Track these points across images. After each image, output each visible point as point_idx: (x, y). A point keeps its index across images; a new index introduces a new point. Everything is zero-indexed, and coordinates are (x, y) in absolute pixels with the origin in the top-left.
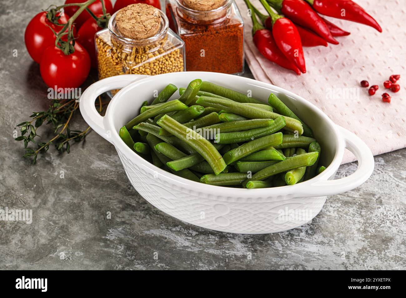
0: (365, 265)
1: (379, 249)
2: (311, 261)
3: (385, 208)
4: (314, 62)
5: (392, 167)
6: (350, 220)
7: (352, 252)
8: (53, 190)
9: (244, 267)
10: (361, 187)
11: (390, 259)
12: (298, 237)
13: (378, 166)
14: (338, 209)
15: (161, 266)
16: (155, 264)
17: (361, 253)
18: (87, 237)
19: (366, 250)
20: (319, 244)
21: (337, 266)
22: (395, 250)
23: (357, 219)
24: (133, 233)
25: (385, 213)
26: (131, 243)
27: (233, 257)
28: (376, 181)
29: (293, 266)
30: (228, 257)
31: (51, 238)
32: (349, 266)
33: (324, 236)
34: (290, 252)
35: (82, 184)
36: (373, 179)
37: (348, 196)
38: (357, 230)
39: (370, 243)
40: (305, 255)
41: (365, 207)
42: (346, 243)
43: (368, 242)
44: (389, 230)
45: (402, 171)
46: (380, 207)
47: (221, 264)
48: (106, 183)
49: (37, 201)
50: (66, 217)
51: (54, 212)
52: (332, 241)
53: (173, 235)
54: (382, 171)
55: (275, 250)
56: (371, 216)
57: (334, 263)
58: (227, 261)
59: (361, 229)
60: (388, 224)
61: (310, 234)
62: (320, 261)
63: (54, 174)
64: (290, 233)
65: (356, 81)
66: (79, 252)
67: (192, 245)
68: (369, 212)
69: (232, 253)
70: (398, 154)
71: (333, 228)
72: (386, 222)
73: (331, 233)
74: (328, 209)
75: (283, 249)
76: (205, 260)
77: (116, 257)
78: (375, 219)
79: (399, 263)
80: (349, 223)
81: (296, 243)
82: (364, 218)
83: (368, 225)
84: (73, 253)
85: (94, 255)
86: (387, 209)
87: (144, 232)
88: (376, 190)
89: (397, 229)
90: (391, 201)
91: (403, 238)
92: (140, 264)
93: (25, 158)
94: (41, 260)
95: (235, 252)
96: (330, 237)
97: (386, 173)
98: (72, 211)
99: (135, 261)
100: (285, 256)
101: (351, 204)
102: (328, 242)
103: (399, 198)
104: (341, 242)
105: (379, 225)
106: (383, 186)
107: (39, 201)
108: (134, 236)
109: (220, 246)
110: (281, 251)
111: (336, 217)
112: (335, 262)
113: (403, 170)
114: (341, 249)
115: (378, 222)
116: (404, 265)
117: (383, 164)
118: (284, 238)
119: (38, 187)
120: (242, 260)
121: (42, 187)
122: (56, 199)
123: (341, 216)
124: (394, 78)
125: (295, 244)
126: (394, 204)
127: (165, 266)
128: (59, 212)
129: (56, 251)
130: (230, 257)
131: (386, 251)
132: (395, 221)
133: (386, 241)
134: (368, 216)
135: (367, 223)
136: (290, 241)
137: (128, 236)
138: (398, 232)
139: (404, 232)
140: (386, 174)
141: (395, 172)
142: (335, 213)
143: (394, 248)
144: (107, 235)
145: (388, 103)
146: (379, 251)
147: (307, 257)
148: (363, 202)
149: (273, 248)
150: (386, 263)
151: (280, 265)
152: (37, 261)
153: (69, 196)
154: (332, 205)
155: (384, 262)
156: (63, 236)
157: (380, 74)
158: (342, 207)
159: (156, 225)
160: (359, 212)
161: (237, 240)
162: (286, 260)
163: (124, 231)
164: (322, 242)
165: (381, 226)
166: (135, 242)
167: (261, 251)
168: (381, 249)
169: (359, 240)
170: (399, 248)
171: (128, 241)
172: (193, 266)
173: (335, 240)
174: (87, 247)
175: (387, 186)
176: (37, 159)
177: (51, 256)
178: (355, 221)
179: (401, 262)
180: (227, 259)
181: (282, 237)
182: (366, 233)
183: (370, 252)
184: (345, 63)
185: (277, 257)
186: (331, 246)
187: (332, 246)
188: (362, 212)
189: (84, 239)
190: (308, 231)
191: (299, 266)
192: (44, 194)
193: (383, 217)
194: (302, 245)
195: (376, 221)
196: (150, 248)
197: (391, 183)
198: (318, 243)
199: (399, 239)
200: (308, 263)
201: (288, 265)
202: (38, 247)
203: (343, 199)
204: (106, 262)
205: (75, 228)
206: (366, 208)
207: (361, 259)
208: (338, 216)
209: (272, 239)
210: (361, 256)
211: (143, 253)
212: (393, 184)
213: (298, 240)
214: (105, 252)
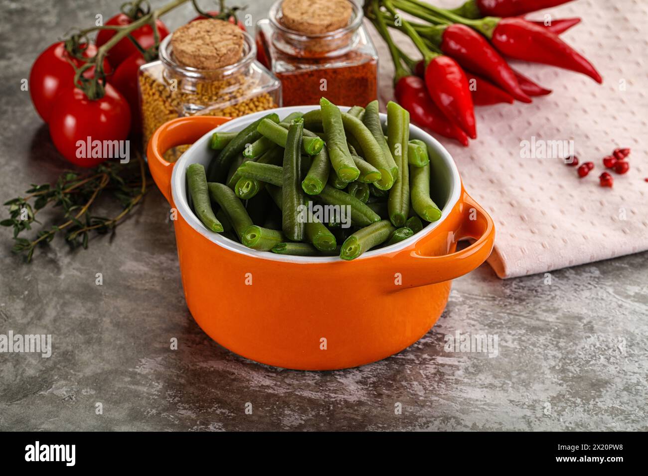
0: (561, 420)
1: (585, 396)
2: (472, 412)
3: (598, 338)
4: (491, 130)
5: (612, 281)
6: (539, 353)
7: (540, 401)
8: (55, 299)
9: (359, 418)
10: (559, 307)
11: (603, 412)
12: (451, 377)
13: (589, 278)
14: (520, 338)
15: (221, 412)
16: (212, 410)
17: (555, 401)
18: (103, 369)
19: (564, 397)
20: (486, 387)
21: (515, 420)
22: (612, 399)
23: (550, 352)
24: (180, 365)
25: (598, 345)
26: (175, 379)
27: (342, 403)
28: (585, 299)
29: (441, 418)
30: (333, 403)
31: (44, 369)
32: (533, 421)
33: (495, 377)
34: (437, 398)
35: (103, 293)
36: (579, 296)
37: (538, 319)
38: (550, 369)
39: (571, 388)
40: (461, 404)
41: (566, 335)
42: (531, 388)
43: (567, 386)
44: (603, 370)
45: (629, 286)
46: (590, 335)
47: (321, 413)
48: (143, 293)
49: (27, 314)
50: (73, 339)
51: (53, 331)
52: (509, 384)
53: (246, 369)
54: (596, 286)
55: (412, 394)
56: (574, 348)
57: (509, 415)
58: (332, 408)
59: (557, 368)
60: (602, 360)
61: (472, 373)
62: (486, 413)
63: (59, 277)
64: (438, 371)
66: (89, 390)
67: (276, 385)
68: (571, 343)
69: (340, 397)
70: (623, 263)
71: (510, 365)
72: (600, 358)
73: (506, 372)
74: (504, 338)
75: (426, 393)
76: (295, 405)
77: (149, 399)
78: (581, 353)
79: (618, 417)
80: (537, 358)
81: (447, 384)
82: (563, 351)
83: (569, 362)
84: (78, 391)
85: (112, 395)
86: (601, 339)
87: (198, 364)
88: (584, 311)
89: (616, 368)
90: (608, 328)
91: (627, 382)
92: (187, 409)
93: (13, 254)
94: (25, 399)
95: (346, 397)
96: (505, 378)
97: (601, 288)
98: (83, 331)
99: (180, 404)
100: (429, 404)
101: (542, 331)
102: (501, 385)
103: (621, 324)
104: (522, 385)
105: (588, 362)
106: (596, 306)
107: (31, 314)
108: (181, 370)
109: (321, 386)
110: (421, 396)
112: (511, 415)
113: (630, 284)
114: (522, 396)
115: (585, 358)
116: (627, 421)
117: (597, 276)
118: (427, 378)
119: (31, 294)
120: (356, 408)
121: (38, 294)
122: (58, 313)
123: (526, 347)
124: (620, 154)
125: (446, 387)
126: (613, 331)
127: (229, 413)
128: (62, 331)
129: (51, 387)
130: (337, 403)
131: (597, 400)
132: (614, 357)
133: (599, 385)
134: (569, 349)
135: (568, 358)
136: (438, 382)
137: (171, 369)
138: (619, 372)
139: (629, 373)
140: (602, 290)
141: (617, 288)
142: (515, 343)
143: (610, 395)
144: (137, 367)
145: (608, 189)
146: (585, 399)
147: (465, 407)
148: (562, 328)
149: (408, 392)
150: (595, 417)
151: (419, 417)
152: (18, 400)
153: (81, 310)
154: (511, 332)
155: (592, 416)
156: (64, 367)
157: (597, 149)
158: (527, 335)
159: (219, 354)
160: (555, 343)
161: (350, 379)
162: (429, 409)
163: (166, 361)
164: (491, 384)
165: (591, 363)
166: (182, 377)
167: (388, 396)
168: (589, 397)
169: (552, 383)
170: (618, 396)
171: (170, 376)
172: (274, 414)
173: (513, 383)
174: (102, 383)
175: (602, 306)
176: (34, 256)
177: (42, 394)
178: (547, 355)
179: (621, 417)
180: (331, 406)
181: (425, 377)
182: (564, 373)
183: (570, 401)
184: (542, 133)
185: (414, 406)
186: (505, 391)
187: (507, 391)
188: (559, 342)
189: (99, 371)
190: (469, 368)
191: (450, 419)
192: (39, 306)
193: (594, 351)
194: (457, 388)
195: (582, 356)
196: (206, 387)
197: (609, 302)
198: (483, 386)
199: (619, 383)
200: (465, 415)
201: (433, 417)
202: (21, 380)
203: (529, 323)
204: (131, 405)
205: (85, 356)
206: (567, 337)
207: (555, 411)
208: (518, 347)
209: (408, 379)
210: (555, 406)
211: (193, 393)
212: (613, 304)
213: (451, 381)
214: (130, 391)
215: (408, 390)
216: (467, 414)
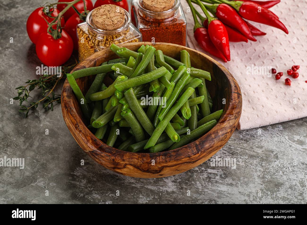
1: (272, 191)
2: (222, 197)
4: (238, 53)
5: (288, 132)
6: (253, 168)
7: (252, 192)
8: (38, 137)
9: (173, 200)
10: (264, 146)
11: (279, 199)
13: (277, 131)
14: (245, 161)
15: (112, 196)
16: (108, 194)
18: (60, 173)
19: (263, 191)
20: (229, 185)
21: (240, 201)
22: (283, 193)
23: (258, 168)
24: (94, 171)
25: (279, 165)
26: (92, 178)
27: (165, 192)
28: (275, 142)
29: (208, 201)
30: (161, 192)
31: (33, 172)
33: (233, 180)
34: (207, 190)
35: (60, 134)
36: (273, 140)
37: (254, 151)
38: (257, 176)
39: (266, 187)
40: (218, 193)
41: (265, 160)
42: (249, 186)
43: (265, 185)
44: (281, 178)
45: (295, 136)
46: (276, 160)
47: (156, 197)
49: (25, 144)
50: (46, 157)
51: (37, 153)
52: (239, 183)
54: (281, 135)
55: (196, 188)
56: (269, 167)
58: (160, 195)
59: (261, 176)
60: (281, 173)
61: (223, 178)
62: (228, 198)
63: (40, 125)
64: (208, 176)
66: (53, 183)
67: (136, 182)
68: (268, 164)
69: (165, 189)
70: (293, 123)
71: (240, 174)
72: (280, 172)
73: (238, 177)
74: (238, 160)
75: (202, 188)
76: (144, 193)
77: (80, 188)
78: (272, 169)
80: (252, 171)
81: (212, 183)
82: (264, 168)
83: (266, 173)
84: (48, 184)
85: (63, 186)
86: (281, 162)
87: (102, 171)
88: (274, 148)
89: (287, 177)
90: (285, 157)
91: (291, 184)
92: (96, 194)
93: (20, 114)
94: (25, 188)
95: (167, 189)
96: (237, 180)
97: (283, 136)
98: (51, 153)
99: (93, 191)
100: (203, 193)
101: (255, 157)
102: (235, 184)
103: (290, 155)
104: (245, 184)
105: (274, 174)
106: (280, 145)
107: (28, 144)
108: (94, 174)
109: (156, 183)
110: (200, 189)
112: (239, 199)
114: (245, 190)
117: (281, 130)
118: (203, 180)
119: (28, 134)
120: (171, 195)
121: (30, 134)
122: (40, 144)
123: (247, 165)
124: (295, 68)
126: (287, 159)
127: (115, 196)
128: (41, 153)
129: (36, 181)
130: (163, 192)
131: (277, 193)
132: (286, 171)
133: (278, 185)
134: (267, 167)
135: (266, 171)
136: (208, 182)
137: (90, 173)
138: (288, 179)
139: (292, 180)
141: (290, 136)
142: (243, 163)
143: (283, 191)
144: (75, 172)
145: (289, 86)
147: (219, 195)
148: (264, 157)
150: (276, 201)
151: (199, 200)
152: (21, 188)
153: (50, 142)
154: (241, 157)
155: (275, 201)
156: (42, 171)
157: (285, 64)
158: (249, 159)
160: (260, 164)
161: (169, 180)
162: (203, 196)
163: (88, 169)
164: (231, 183)
165: (276, 174)
166: (95, 177)
167: (186, 189)
168: (274, 191)
169: (258, 184)
170: (287, 191)
171: (89, 177)
172: (135, 197)
173: (241, 183)
174: (59, 180)
175: (282, 146)
176: (28, 114)
177: (32, 185)
178: (257, 170)
179: (287, 201)
181: (202, 179)
182: (264, 179)
183: (265, 193)
184: (261, 55)
185: (197, 194)
187: (238, 187)
188: (262, 163)
189: (58, 174)
190: (222, 175)
191: (212, 201)
192: (31, 140)
193: (277, 168)
194: (216, 185)
195: (272, 171)
196: (105, 183)
197: (286, 144)
198: (228, 184)
199: (287, 185)
200: (219, 199)
201: (205, 200)
202: (23, 178)
203: (250, 153)
204: (72, 192)
205: (51, 166)
207: (259, 198)
208: (244, 165)
209: (195, 180)
211: (99, 186)
212: (287, 145)
213: (214, 181)
214: (72, 184)
215: (195, 186)
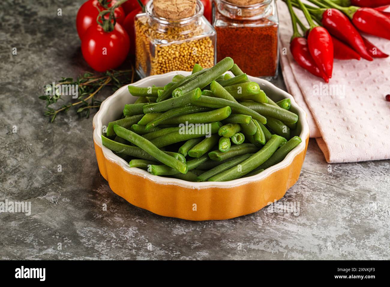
0: (340, 249)
1: (359, 237)
2: (288, 238)
3: (377, 204)
4: (346, 75)
6: (339, 209)
7: (331, 236)
9: (219, 235)
10: (359, 184)
11: (367, 248)
12: (281, 217)
13: (382, 169)
14: (330, 199)
15: (139, 221)
16: (134, 219)
17: (340, 238)
18: (78, 188)
19: (346, 236)
22: (375, 241)
23: (346, 209)
25: (375, 208)
28: (376, 181)
29: (268, 240)
32: (323, 248)
33: (308, 219)
34: (269, 228)
36: (373, 178)
37: (344, 189)
38: (342, 218)
39: (352, 232)
40: (283, 233)
41: (358, 200)
42: (328, 228)
43: (350, 230)
44: (375, 223)
46: (373, 202)
49: (43, 152)
52: (315, 225)
54: (385, 174)
55: (255, 224)
56: (361, 208)
57: (309, 243)
60: (376, 217)
62: (296, 240)
63: (67, 133)
65: (382, 95)
66: (67, 199)
68: (360, 205)
71: (319, 214)
73: (316, 217)
74: (320, 197)
75: (263, 224)
78: (364, 211)
79: (375, 252)
80: (337, 211)
82: (354, 209)
83: (355, 216)
84: (60, 199)
86: (379, 205)
88: (373, 187)
89: (383, 223)
90: (385, 199)
91: (387, 232)
92: (119, 217)
96: (314, 221)
97: (388, 175)
99: (116, 214)
100: (263, 231)
101: (344, 196)
102: (310, 225)
104: (323, 226)
105: (366, 217)
106: (381, 185)
107: (46, 152)
110: (260, 226)
111: (326, 204)
112: (311, 243)
114: (321, 233)
115: (366, 215)
116: (380, 255)
117: (388, 168)
118: (267, 215)
119: (49, 141)
120: (219, 228)
121: (52, 141)
123: (331, 205)
125: (277, 222)
126: (387, 201)
127: (143, 222)
129: (46, 195)
131: (366, 240)
132: (384, 216)
133: (369, 231)
134: (358, 208)
135: (355, 214)
136: (273, 219)
138: (384, 226)
140: (388, 177)
142: (326, 201)
143: (374, 239)
144: (98, 189)
146: (358, 239)
147: (285, 235)
148: (356, 196)
149: (253, 223)
150: (362, 250)
151: (255, 238)
152: (24, 200)
154: (325, 194)
155: (360, 249)
158: (335, 197)
160: (350, 204)
162: (262, 234)
164: (304, 224)
165: (369, 218)
167: (241, 224)
168: (361, 238)
170: (379, 240)
172: (169, 227)
173: (318, 225)
174: (75, 196)
175: (385, 186)
177: (39, 198)
178: (343, 211)
179: (378, 252)
181: (265, 215)
182: (351, 222)
183: (349, 239)
184: (376, 80)
185: (254, 231)
186: (312, 228)
188: (353, 204)
191: (273, 241)
192: (52, 147)
193: (372, 211)
194: (283, 224)
195: (364, 214)
198: (299, 224)
199: (382, 232)
201: (263, 239)
203: (338, 191)
207: (338, 244)
209: (256, 215)
210: (339, 241)
211: (126, 208)
213: (281, 219)
216: (285, 239)
